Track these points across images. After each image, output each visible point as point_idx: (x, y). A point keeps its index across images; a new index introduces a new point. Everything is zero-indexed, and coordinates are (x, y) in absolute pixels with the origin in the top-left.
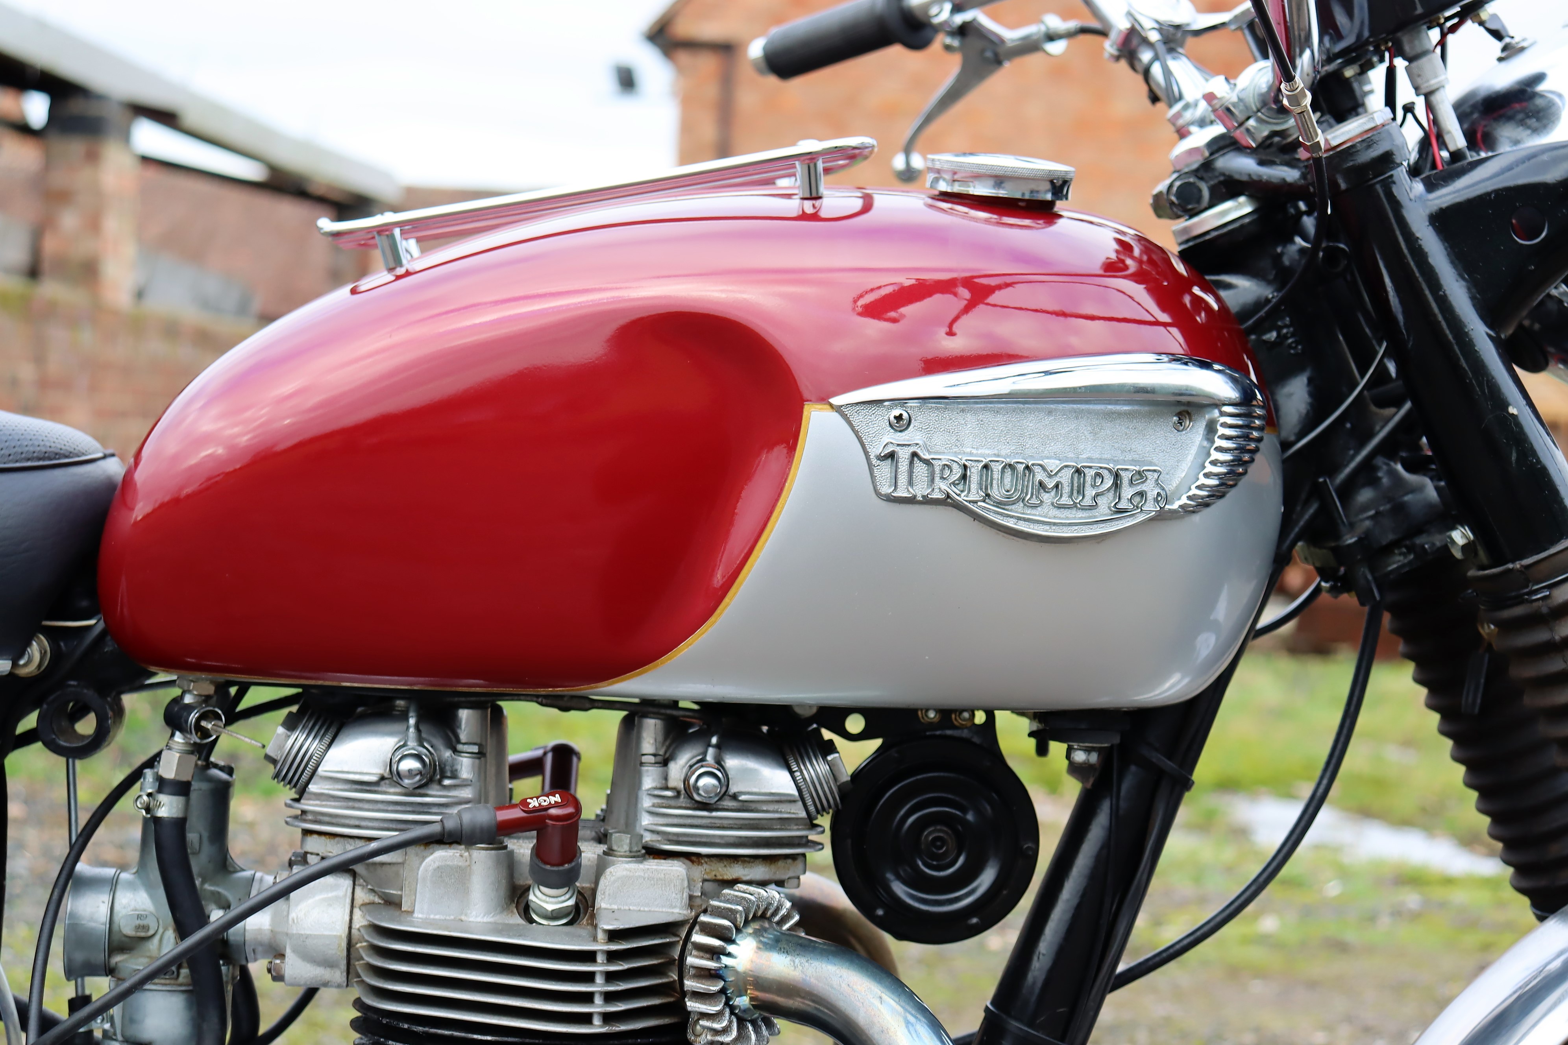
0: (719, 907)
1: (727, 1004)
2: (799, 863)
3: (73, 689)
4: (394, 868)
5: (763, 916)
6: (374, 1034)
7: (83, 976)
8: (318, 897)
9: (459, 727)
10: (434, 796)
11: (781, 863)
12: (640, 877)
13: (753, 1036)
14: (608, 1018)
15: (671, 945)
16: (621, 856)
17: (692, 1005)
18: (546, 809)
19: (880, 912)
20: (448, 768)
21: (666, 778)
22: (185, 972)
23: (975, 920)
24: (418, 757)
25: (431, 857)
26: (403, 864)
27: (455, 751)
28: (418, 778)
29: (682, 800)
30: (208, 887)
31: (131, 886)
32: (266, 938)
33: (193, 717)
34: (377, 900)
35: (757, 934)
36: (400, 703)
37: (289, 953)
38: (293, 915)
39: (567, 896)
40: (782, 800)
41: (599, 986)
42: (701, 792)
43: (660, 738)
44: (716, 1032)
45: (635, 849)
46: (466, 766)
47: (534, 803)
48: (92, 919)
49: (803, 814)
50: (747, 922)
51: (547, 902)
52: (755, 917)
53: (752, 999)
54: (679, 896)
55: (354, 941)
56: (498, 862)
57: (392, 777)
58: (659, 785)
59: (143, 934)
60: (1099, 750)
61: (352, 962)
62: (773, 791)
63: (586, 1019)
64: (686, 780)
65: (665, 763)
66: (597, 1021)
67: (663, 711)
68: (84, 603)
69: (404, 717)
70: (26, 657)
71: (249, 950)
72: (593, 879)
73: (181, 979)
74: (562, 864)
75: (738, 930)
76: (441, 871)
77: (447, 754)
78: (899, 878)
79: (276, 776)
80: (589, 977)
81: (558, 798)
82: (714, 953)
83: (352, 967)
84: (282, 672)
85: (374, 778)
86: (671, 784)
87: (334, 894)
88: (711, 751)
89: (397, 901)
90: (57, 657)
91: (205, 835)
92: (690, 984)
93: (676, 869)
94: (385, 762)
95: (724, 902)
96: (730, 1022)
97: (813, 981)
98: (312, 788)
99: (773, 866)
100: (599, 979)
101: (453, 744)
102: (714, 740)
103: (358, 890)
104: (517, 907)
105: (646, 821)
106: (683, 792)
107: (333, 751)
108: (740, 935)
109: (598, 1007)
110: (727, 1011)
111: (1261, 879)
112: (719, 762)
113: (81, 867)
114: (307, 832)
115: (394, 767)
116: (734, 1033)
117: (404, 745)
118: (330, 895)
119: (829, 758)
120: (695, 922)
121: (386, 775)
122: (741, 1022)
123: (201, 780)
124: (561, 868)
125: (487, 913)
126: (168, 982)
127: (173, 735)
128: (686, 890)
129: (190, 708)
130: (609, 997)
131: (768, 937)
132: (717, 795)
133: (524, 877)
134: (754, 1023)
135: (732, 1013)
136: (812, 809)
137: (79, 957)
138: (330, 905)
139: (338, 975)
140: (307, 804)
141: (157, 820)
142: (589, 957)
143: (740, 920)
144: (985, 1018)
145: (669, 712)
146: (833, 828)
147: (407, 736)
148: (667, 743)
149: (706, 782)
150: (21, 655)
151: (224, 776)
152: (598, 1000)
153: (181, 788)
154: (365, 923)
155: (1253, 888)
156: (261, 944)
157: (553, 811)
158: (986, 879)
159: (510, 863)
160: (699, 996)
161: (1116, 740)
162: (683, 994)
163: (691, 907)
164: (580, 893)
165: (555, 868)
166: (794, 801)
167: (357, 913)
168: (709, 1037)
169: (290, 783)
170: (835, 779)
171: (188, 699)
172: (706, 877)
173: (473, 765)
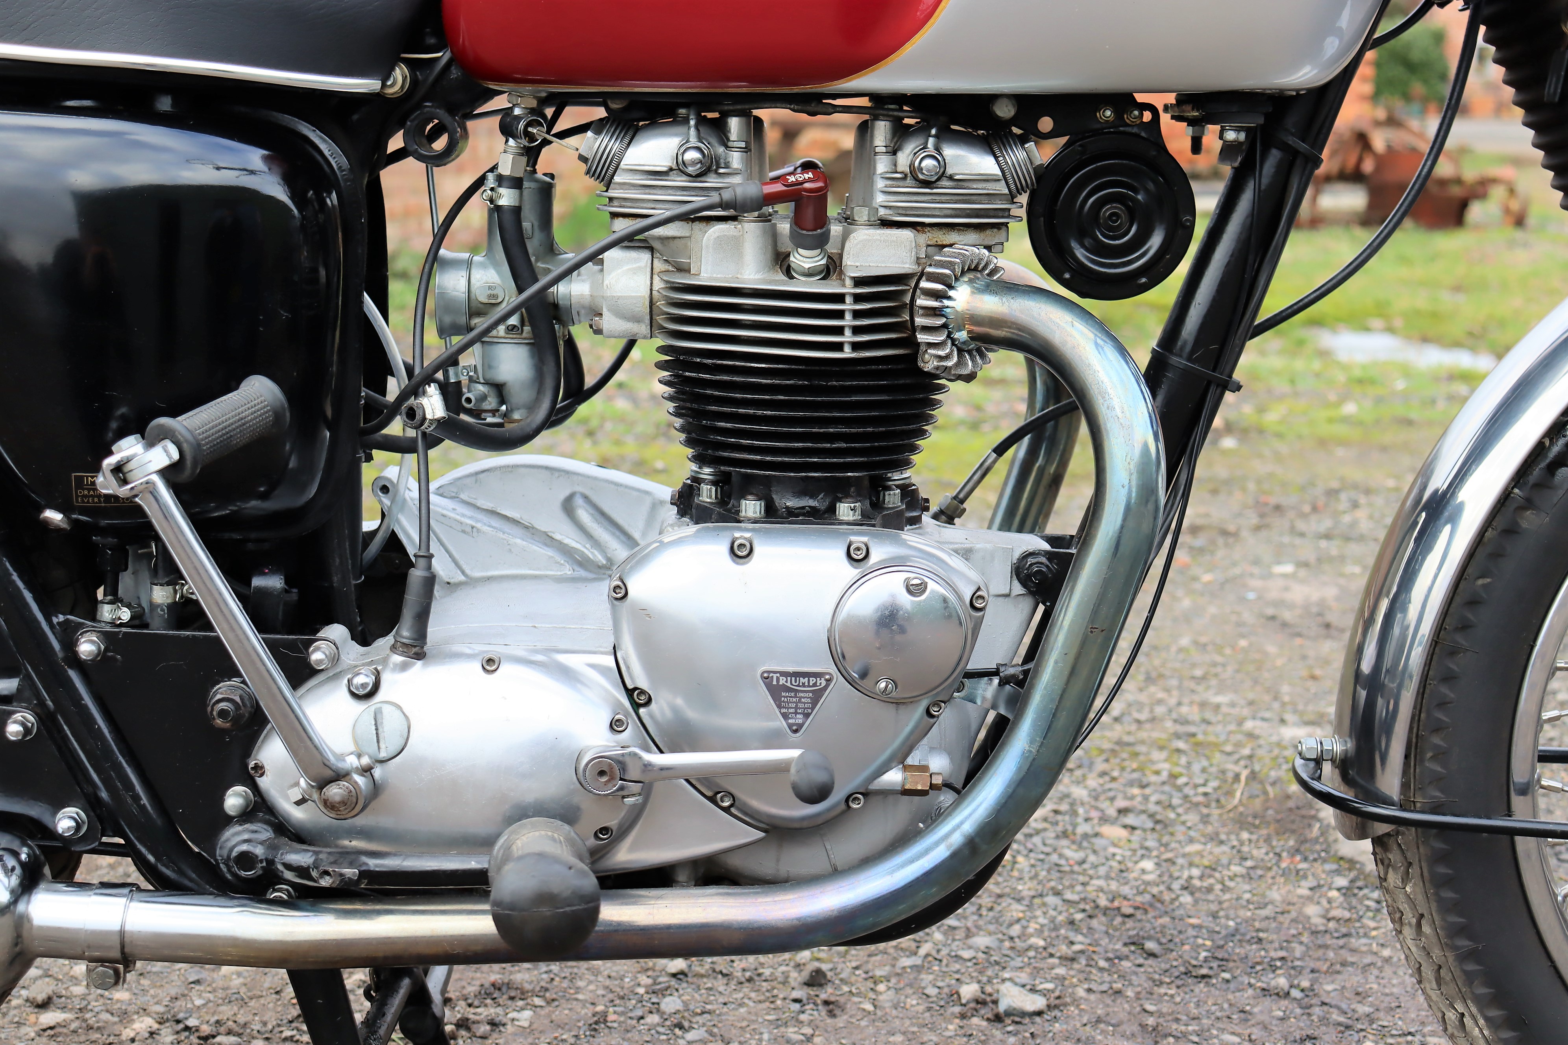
0: (940, 261)
1: (949, 336)
2: (1003, 232)
3: (428, 109)
4: (683, 241)
5: (976, 269)
6: (674, 369)
7: (450, 336)
8: (625, 268)
9: (729, 131)
10: (712, 181)
11: (988, 232)
12: (877, 240)
13: (970, 363)
14: (856, 346)
15: (903, 292)
16: (862, 225)
17: (922, 337)
18: (802, 183)
19: (1067, 276)
20: (722, 161)
21: (895, 165)
22: (527, 329)
23: (1144, 280)
24: (699, 149)
25: (712, 229)
26: (689, 237)
27: (727, 147)
28: (699, 166)
29: (909, 181)
30: (540, 264)
31: (482, 265)
32: (587, 301)
33: (521, 125)
34: (671, 268)
35: (971, 281)
36: (682, 111)
37: (605, 312)
38: (606, 282)
39: (820, 257)
40: (988, 179)
41: (848, 321)
42: (924, 171)
43: (889, 136)
44: (941, 358)
45: (872, 219)
46: (736, 159)
47: (792, 179)
48: (455, 290)
49: (1006, 191)
50: (963, 273)
51: (804, 262)
52: (969, 269)
53: (969, 332)
54: (908, 255)
55: (654, 301)
56: (764, 232)
57: (680, 168)
58: (890, 170)
59: (493, 301)
60: (1248, 130)
61: (654, 317)
62: (982, 172)
63: (839, 347)
64: (911, 165)
65: (894, 153)
66: (847, 348)
67: (891, 113)
68: (432, 41)
69: (686, 121)
70: (392, 79)
71: (574, 312)
72: (840, 246)
73: (524, 335)
74: (815, 230)
75: (957, 279)
76: (720, 241)
77: (721, 150)
78: (1083, 246)
79: (588, 173)
80: (840, 314)
81: (810, 175)
82: (938, 296)
83: (654, 321)
84: (589, 82)
85: (665, 169)
86: (899, 169)
87: (638, 265)
88: (931, 141)
89: (687, 268)
90: (414, 83)
91: (536, 224)
92: (919, 321)
93: (907, 234)
94: (673, 156)
95: (945, 256)
96: (952, 351)
97: (1018, 314)
98: (617, 179)
99: (982, 234)
100: (848, 316)
101: (725, 141)
102: (933, 132)
103: (656, 261)
104: (780, 268)
105: (880, 198)
106: (909, 175)
107: (631, 150)
108: (958, 283)
109: (848, 337)
110: (949, 342)
111: (1375, 244)
112: (938, 149)
113: (442, 252)
114: (614, 215)
115: (680, 158)
116: (955, 359)
117: (686, 142)
118: (634, 266)
119: (1026, 146)
120: (922, 274)
121: (674, 167)
122: (960, 351)
123: (531, 181)
124: (815, 233)
125: (758, 272)
126: (515, 336)
127: (507, 141)
128: (914, 250)
129: (518, 118)
130: (856, 330)
131: (980, 284)
132: (937, 173)
133: (786, 244)
134: (969, 352)
135: (953, 344)
136: (1013, 187)
137: (448, 319)
138: (635, 273)
139: (643, 329)
140: (612, 193)
141: (498, 208)
142: (839, 298)
143: (958, 271)
144: (1152, 358)
145: (896, 113)
146: (1030, 204)
147: (689, 134)
148: (895, 140)
149: (929, 163)
150: (387, 77)
151: (548, 179)
152: (848, 332)
153: (516, 183)
154: (662, 285)
155: (1368, 251)
156: (584, 307)
157: (807, 185)
158: (1156, 241)
159: (774, 236)
160: (926, 329)
161: (1261, 121)
162: (914, 329)
163: (919, 264)
164: (829, 257)
165: (810, 233)
166: (999, 180)
167: (656, 279)
168: (935, 363)
169: (598, 178)
170: (1031, 163)
171: (517, 111)
172: (929, 243)
173: (742, 158)
